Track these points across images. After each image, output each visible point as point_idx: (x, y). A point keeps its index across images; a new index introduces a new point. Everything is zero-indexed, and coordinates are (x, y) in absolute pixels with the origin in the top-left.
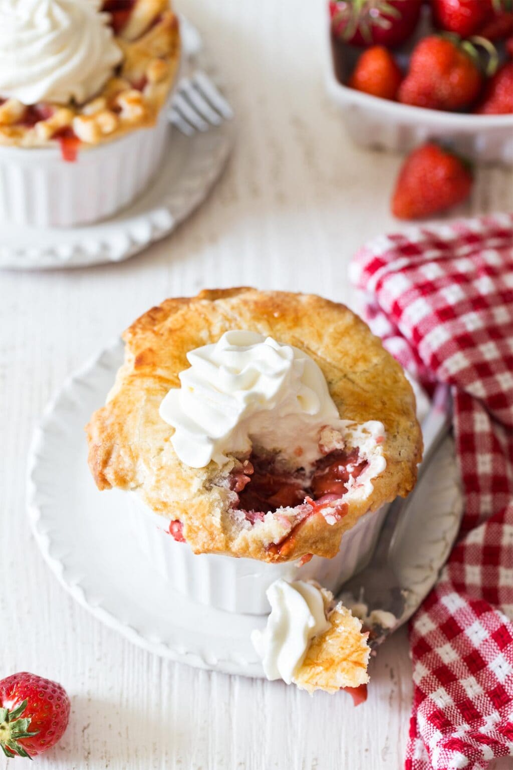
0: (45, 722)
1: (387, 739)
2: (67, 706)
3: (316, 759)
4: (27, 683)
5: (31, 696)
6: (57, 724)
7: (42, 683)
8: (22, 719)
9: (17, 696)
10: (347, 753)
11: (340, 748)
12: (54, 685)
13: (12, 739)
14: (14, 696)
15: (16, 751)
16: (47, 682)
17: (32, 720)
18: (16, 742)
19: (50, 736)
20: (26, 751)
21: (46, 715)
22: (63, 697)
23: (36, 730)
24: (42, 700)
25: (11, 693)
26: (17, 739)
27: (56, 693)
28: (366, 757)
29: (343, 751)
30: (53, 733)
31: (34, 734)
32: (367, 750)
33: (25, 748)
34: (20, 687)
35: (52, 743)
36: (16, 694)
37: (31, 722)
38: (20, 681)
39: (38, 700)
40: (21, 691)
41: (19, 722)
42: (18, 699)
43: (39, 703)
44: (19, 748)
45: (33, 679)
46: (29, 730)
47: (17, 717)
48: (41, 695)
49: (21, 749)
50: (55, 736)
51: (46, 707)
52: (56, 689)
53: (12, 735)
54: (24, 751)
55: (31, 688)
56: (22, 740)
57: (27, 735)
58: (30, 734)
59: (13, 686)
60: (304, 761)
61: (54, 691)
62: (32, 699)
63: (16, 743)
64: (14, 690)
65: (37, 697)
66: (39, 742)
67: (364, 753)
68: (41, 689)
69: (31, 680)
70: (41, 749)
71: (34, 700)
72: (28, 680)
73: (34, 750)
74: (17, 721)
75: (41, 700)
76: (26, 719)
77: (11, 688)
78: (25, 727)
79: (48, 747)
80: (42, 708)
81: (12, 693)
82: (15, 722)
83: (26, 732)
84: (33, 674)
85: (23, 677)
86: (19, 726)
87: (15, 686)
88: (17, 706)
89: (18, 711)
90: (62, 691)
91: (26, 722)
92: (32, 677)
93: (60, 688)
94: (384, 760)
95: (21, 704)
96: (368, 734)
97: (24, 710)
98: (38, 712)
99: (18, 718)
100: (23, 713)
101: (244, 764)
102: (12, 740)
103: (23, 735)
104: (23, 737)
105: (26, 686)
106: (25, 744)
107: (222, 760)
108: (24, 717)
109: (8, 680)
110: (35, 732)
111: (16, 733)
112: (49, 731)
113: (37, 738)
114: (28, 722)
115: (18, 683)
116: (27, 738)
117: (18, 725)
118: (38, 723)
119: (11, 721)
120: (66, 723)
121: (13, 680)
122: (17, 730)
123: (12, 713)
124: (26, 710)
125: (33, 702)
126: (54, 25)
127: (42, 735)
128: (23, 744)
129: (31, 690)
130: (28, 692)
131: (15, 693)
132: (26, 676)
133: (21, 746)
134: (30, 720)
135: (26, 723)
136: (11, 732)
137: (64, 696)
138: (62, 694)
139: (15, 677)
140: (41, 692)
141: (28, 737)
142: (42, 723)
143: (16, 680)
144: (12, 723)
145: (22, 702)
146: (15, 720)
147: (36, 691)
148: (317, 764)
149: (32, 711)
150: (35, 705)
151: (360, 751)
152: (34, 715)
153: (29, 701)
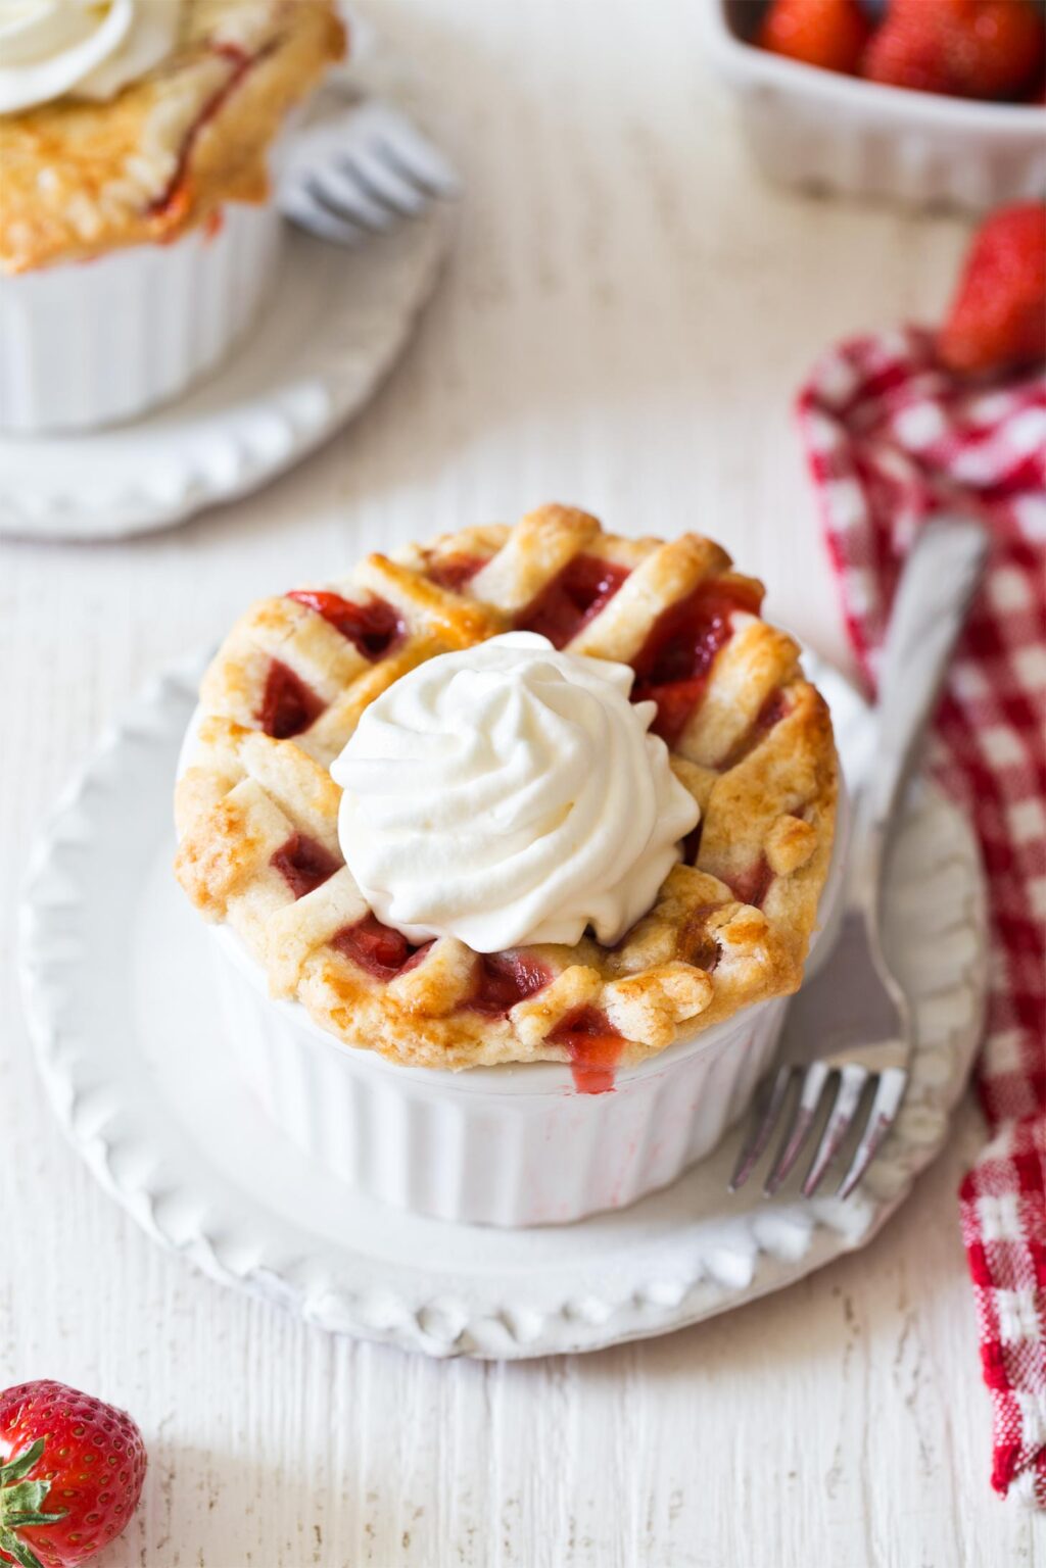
0: (83, 1494)
1: (838, 1450)
2: (136, 1462)
3: (679, 1494)
4: (50, 1404)
5: (56, 1432)
6: (109, 1499)
7: (80, 1405)
8: (31, 1483)
9: (25, 1430)
10: (747, 1481)
11: (733, 1470)
12: (110, 1411)
13: (6, 1525)
14: (18, 1430)
15: (14, 1555)
16: (94, 1403)
17: (52, 1485)
18: (15, 1534)
19: (92, 1527)
20: (38, 1557)
21: (86, 1476)
22: (129, 1440)
23: (61, 1509)
24: (80, 1440)
25: (11, 1423)
26: (17, 1526)
27: (113, 1431)
28: (791, 1489)
29: (740, 1476)
30: (99, 1521)
31: (56, 1517)
32: (792, 1475)
33: (35, 1549)
34: (33, 1411)
35: (96, 1542)
36: (23, 1426)
37: (49, 1489)
38: (35, 1397)
39: (70, 1441)
40: (34, 1420)
41: (23, 1489)
42: (25, 1438)
43: (72, 1449)
44: (21, 1548)
45: (64, 1396)
46: (44, 1508)
47: (20, 1477)
48: (78, 1431)
49: (25, 1552)
50: (103, 1528)
51: (87, 1458)
52: (115, 1421)
53: (7, 1516)
54: (33, 1555)
55: (58, 1415)
56: (28, 1531)
57: (41, 1519)
58: (46, 1516)
59: (19, 1406)
60: (652, 1498)
61: (110, 1425)
62: (57, 1439)
63: (15, 1536)
64: (19, 1417)
65: (69, 1435)
66: (66, 1538)
67: (786, 1482)
68: (79, 1418)
69: (58, 1398)
70: (73, 1554)
71: (61, 1440)
72: (53, 1397)
73: (55, 1557)
74: (18, 1485)
75: (77, 1442)
76: (38, 1481)
77: (12, 1413)
78: (36, 1500)
79: (86, 1551)
80: (77, 1460)
81: (14, 1425)
82: (14, 1487)
83: (37, 1511)
84: (66, 1386)
85: (42, 1389)
86: (24, 1498)
87: (21, 1409)
88: (22, 1453)
89: (24, 1463)
90: (128, 1427)
91: (39, 1489)
92: (62, 1391)
93: (124, 1420)
94: (832, 1496)
95: (30, 1449)
96: (796, 1441)
97: (37, 1461)
98: (68, 1467)
99: (22, 1480)
100: (33, 1468)
101: (518, 1502)
102: (6, 1529)
103: (29, 1519)
104: (30, 1523)
105: (47, 1411)
106: (35, 1540)
107: (468, 1494)
108: (34, 1479)
109: (9, 1395)
110: (58, 1512)
111: (14, 1513)
112: (91, 1513)
113: (62, 1528)
114: (44, 1488)
115: (28, 1402)
116: (39, 1526)
117: (21, 1493)
118: (67, 1494)
119: (7, 1486)
120: (132, 1500)
121: (18, 1395)
122: (17, 1507)
123: (9, 1468)
124: (41, 1462)
125: (58, 1445)
126: (541, 756)
127: (74, 1523)
128: (32, 1541)
129: (57, 1419)
130: (50, 1423)
131: (20, 1422)
132: (51, 1389)
133: (23, 1543)
134: (48, 1484)
135: (38, 1491)
136: (5, 1509)
137: (132, 1438)
138: (127, 1433)
139: (24, 1389)
140: (77, 1424)
141: (42, 1523)
142: (76, 1494)
143: (25, 1396)
144: (8, 1490)
145: (32, 1444)
146: (15, 1484)
147: (68, 1421)
148: (680, 1505)
149: (56, 1465)
150: (61, 1452)
151: (777, 1477)
152: (58, 1475)
153: (49, 1443)
